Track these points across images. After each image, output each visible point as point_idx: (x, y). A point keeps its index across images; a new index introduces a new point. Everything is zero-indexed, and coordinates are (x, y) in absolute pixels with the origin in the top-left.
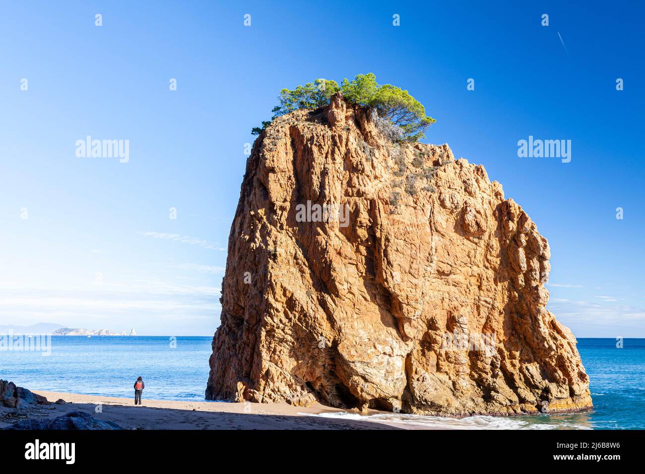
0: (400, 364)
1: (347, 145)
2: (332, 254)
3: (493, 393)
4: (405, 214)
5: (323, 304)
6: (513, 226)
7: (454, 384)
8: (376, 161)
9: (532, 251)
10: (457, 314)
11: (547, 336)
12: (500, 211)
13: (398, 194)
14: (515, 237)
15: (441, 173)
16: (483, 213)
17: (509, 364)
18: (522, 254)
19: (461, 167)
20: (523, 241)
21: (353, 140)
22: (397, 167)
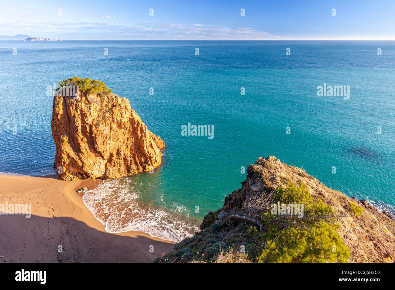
0: (103, 167)
1: (81, 107)
2: (80, 140)
3: (130, 170)
4: (102, 127)
5: (78, 155)
6: (135, 126)
7: (119, 169)
8: (91, 111)
9: (142, 131)
10: (120, 150)
11: (146, 152)
12: (132, 121)
13: (99, 121)
14: (137, 128)
15: (114, 110)
16: (126, 122)
17: (137, 159)
18: (139, 132)
19: (121, 107)
20: (139, 129)
21: (83, 105)
22: (100, 108)
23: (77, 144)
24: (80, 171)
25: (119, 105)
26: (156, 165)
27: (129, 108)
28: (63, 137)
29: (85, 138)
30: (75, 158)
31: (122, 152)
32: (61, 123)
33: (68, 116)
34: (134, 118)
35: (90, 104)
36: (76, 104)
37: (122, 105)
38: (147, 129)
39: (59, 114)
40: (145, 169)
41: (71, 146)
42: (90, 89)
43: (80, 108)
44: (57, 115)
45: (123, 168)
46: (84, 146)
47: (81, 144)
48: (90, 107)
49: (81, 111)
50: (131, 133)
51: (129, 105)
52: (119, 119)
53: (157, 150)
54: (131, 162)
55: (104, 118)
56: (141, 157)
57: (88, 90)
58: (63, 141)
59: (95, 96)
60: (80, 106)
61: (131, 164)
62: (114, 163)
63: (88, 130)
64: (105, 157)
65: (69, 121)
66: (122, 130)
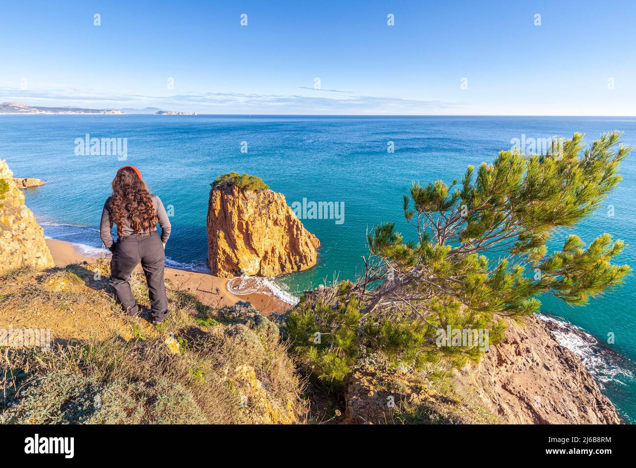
0: (257, 264)
2: (235, 236)
3: (284, 268)
4: (258, 224)
5: (234, 252)
6: (291, 223)
7: (273, 267)
8: (248, 207)
9: (298, 229)
10: (275, 248)
11: (302, 251)
12: (288, 218)
13: (256, 217)
14: (293, 225)
15: (270, 207)
16: (282, 220)
17: (291, 257)
18: (295, 230)
19: (277, 203)
20: (295, 227)
21: (240, 202)
22: (256, 205)
23: (233, 240)
24: (234, 268)
25: (276, 201)
26: (311, 264)
27: (285, 204)
28: (219, 233)
29: (241, 235)
30: (231, 255)
31: (277, 249)
32: (217, 219)
33: (224, 212)
34: (290, 216)
35: (247, 200)
36: (234, 200)
37: (279, 202)
38: (303, 227)
39: (216, 209)
40: (300, 269)
41: (227, 242)
42: (248, 186)
43: (237, 205)
44: (214, 211)
45: (277, 267)
46: (240, 243)
47: (237, 241)
48: (247, 203)
49: (238, 207)
50: (286, 231)
51: (285, 201)
52: (275, 216)
53: (313, 249)
54: (285, 260)
55: (260, 215)
56: (295, 255)
57: (246, 186)
58: (219, 237)
59: (252, 192)
60: (237, 202)
61: (286, 263)
62: (269, 261)
63: (244, 226)
64: (259, 255)
65: (226, 217)
66: (278, 228)
